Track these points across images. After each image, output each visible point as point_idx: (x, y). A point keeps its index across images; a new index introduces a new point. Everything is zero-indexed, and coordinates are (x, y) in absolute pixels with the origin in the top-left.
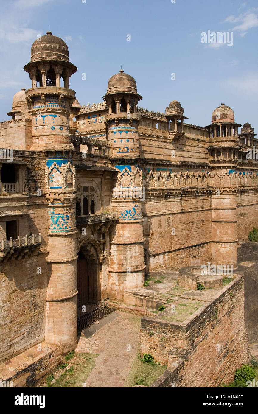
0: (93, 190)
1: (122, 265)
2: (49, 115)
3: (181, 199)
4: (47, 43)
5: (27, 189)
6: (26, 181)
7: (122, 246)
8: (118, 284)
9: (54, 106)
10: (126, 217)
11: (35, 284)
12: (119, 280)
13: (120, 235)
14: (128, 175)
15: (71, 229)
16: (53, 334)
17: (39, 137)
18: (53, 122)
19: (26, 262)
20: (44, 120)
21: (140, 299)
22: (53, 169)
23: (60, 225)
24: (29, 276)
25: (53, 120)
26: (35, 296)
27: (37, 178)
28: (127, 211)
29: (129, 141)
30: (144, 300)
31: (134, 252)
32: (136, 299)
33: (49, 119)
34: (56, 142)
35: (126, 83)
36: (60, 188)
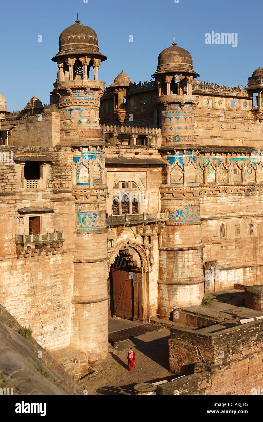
0: (135, 186)
1: (173, 275)
2: (76, 109)
4: (73, 35)
5: (51, 186)
6: (50, 178)
7: (172, 253)
8: (167, 299)
9: (80, 99)
10: (177, 218)
11: (60, 283)
12: (169, 293)
13: (170, 239)
14: (179, 168)
15: (99, 228)
16: (78, 339)
17: (66, 132)
18: (80, 116)
19: (49, 259)
20: (71, 114)
21: (191, 316)
22: (80, 164)
23: (87, 224)
24: (53, 274)
25: (80, 113)
26: (59, 295)
27: (62, 174)
28: (178, 212)
29: (180, 128)
30: (195, 319)
31: (186, 260)
32: (187, 316)
33: (76, 113)
34: (82, 136)
35: (176, 60)
36: (87, 184)
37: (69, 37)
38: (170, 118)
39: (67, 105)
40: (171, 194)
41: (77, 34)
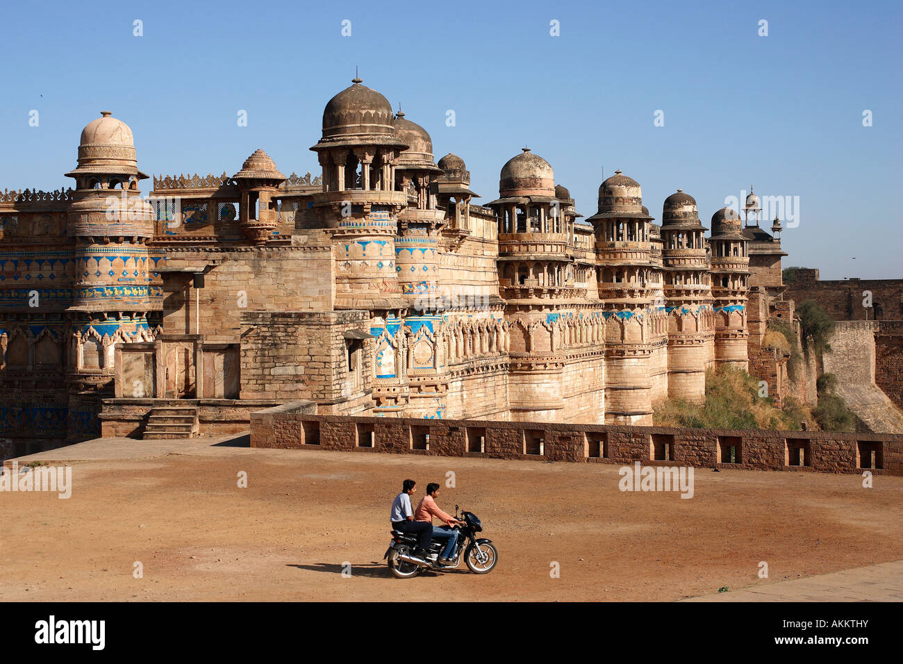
2: (374, 242)
3: (462, 386)
4: (371, 109)
5: (362, 381)
6: (362, 367)
9: (382, 225)
14: (429, 341)
17: (351, 281)
18: (381, 254)
20: (364, 249)
22: (384, 341)
25: (381, 249)
29: (427, 269)
33: (374, 248)
34: (385, 291)
35: (420, 147)
36: (393, 376)
37: (364, 112)
38: (411, 251)
39: (357, 233)
40: (417, 389)
41: (377, 107)
